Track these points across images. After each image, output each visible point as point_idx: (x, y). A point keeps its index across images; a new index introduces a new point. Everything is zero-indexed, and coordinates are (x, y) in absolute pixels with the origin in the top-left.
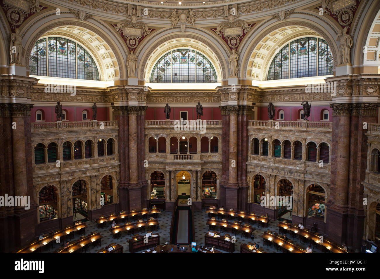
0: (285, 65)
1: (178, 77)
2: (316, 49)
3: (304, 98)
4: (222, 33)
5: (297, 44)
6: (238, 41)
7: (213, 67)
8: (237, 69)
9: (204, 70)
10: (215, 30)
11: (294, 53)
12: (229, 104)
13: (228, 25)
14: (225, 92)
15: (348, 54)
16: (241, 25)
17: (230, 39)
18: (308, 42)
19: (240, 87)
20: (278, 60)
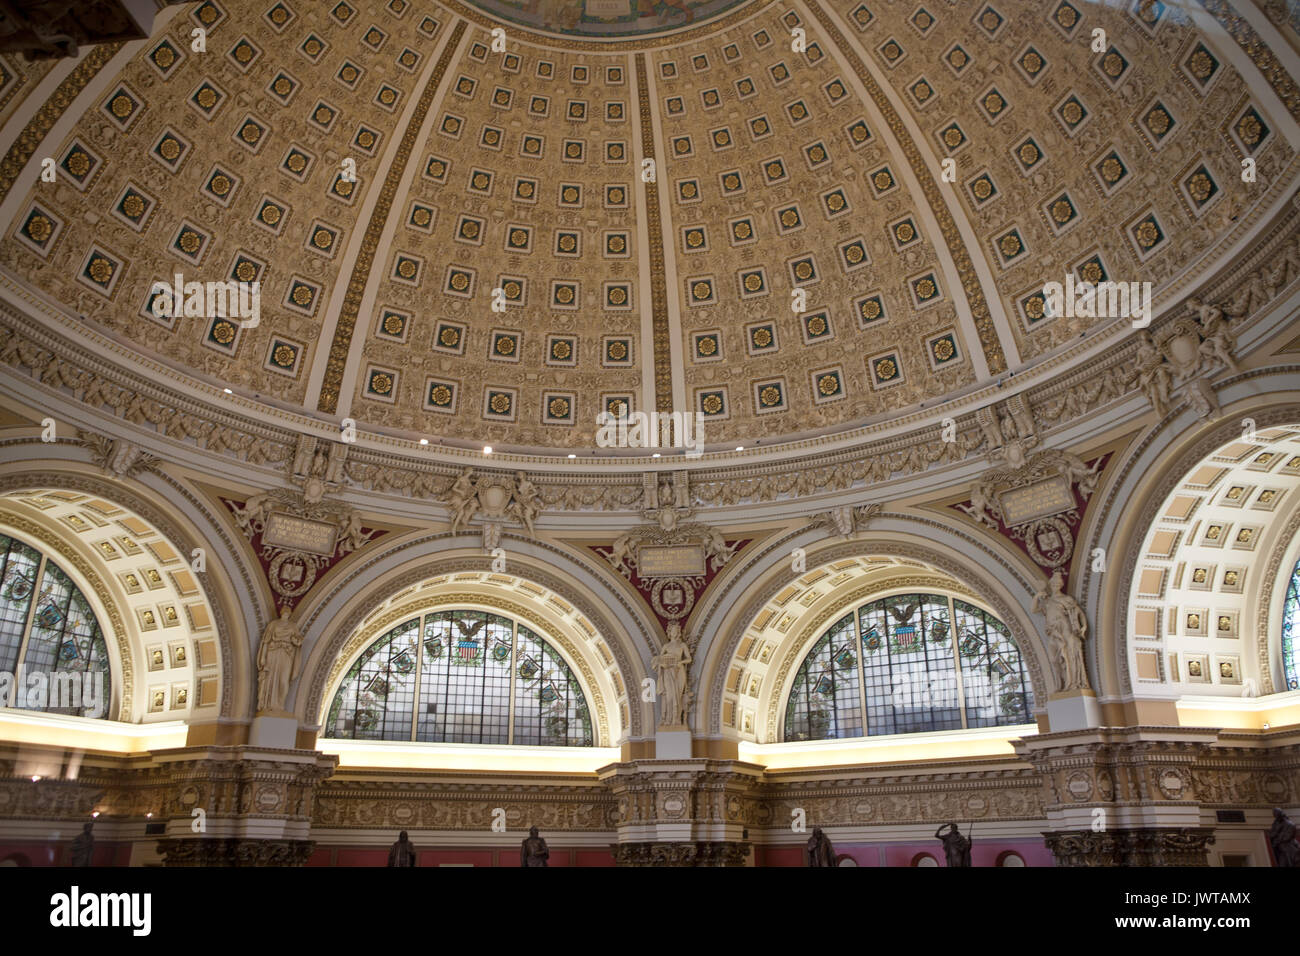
0: (847, 686)
1: (440, 719)
2: (949, 633)
3: (929, 810)
4: (633, 563)
5: (881, 613)
6: (690, 598)
7: (578, 684)
8: (687, 699)
9: (544, 696)
10: (605, 553)
11: (874, 645)
12: (659, 835)
13: (654, 539)
14: (639, 788)
15: (1077, 657)
16: (701, 540)
17: (659, 585)
18: (918, 609)
19: (702, 768)
20: (820, 668)
